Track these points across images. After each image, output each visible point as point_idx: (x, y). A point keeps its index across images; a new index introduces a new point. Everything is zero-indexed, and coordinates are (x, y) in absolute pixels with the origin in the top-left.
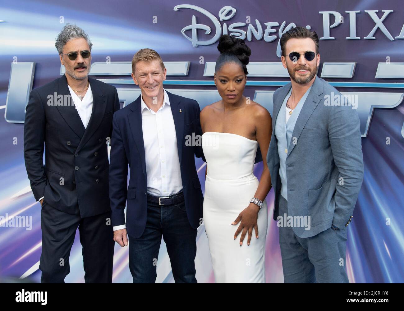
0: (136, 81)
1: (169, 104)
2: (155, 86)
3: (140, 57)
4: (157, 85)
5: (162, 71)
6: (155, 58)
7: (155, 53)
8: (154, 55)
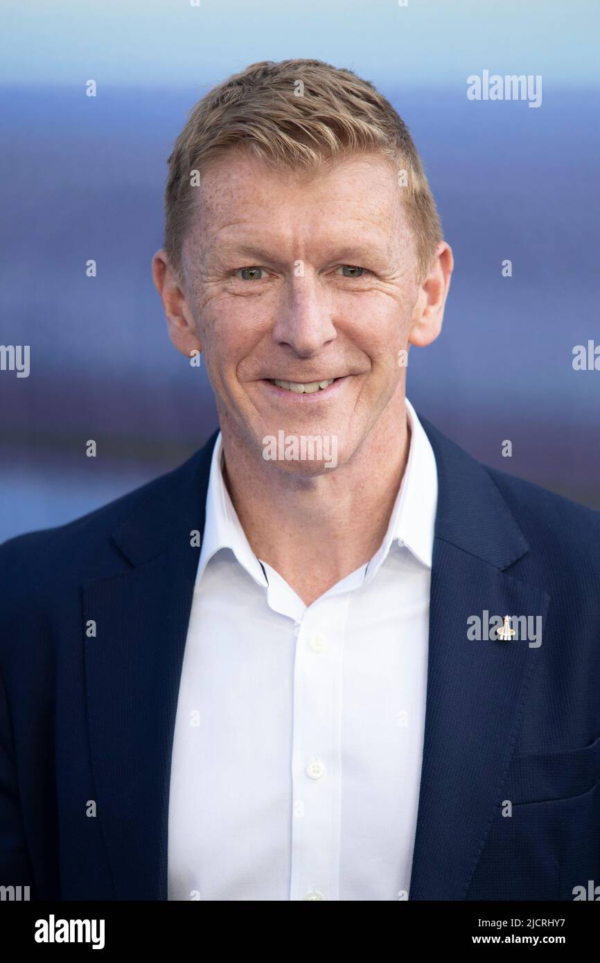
0: (184, 323)
1: (424, 551)
2: (336, 380)
3: (242, 112)
4: (354, 374)
5: (414, 262)
6: (366, 142)
7: (369, 99)
8: (358, 112)
